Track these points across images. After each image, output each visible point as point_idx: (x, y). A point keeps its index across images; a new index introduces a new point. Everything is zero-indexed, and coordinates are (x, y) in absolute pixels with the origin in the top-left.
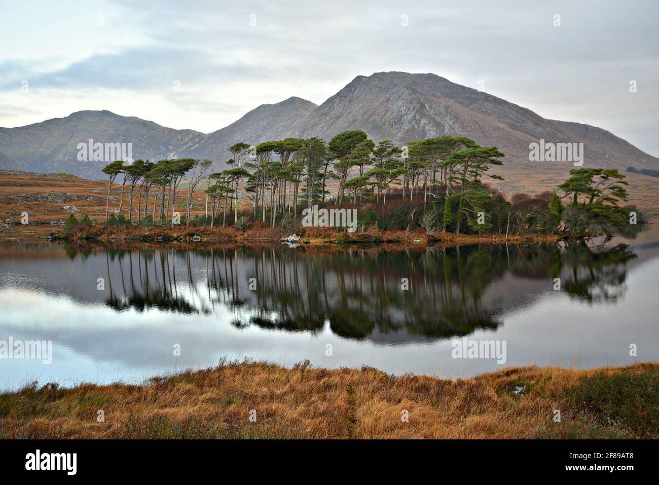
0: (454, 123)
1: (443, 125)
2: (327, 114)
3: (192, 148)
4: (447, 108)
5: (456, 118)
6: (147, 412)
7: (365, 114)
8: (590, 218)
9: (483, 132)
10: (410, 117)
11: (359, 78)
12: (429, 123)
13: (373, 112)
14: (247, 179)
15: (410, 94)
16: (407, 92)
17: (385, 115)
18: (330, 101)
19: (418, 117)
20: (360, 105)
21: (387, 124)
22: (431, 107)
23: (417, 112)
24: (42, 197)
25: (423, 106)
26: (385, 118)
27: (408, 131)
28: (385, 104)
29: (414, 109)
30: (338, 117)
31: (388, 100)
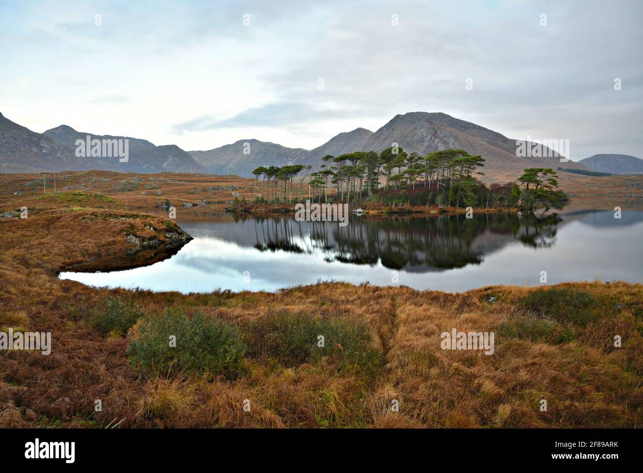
0: (455, 141)
1: (448, 143)
2: (379, 137)
3: (301, 159)
4: (450, 132)
5: (456, 139)
6: (278, 307)
7: (401, 137)
8: (536, 198)
9: (472, 147)
10: (428, 138)
11: (398, 116)
12: (440, 141)
13: (407, 136)
14: (332, 176)
15: (428, 125)
16: (426, 124)
17: (414, 137)
18: (381, 130)
19: (433, 139)
20: (399, 132)
21: (415, 142)
22: (441, 132)
23: (433, 135)
24: (221, 188)
25: (436, 132)
26: (414, 139)
27: (427, 147)
28: (413, 131)
29: (431, 133)
30: (386, 139)
31: (415, 128)
